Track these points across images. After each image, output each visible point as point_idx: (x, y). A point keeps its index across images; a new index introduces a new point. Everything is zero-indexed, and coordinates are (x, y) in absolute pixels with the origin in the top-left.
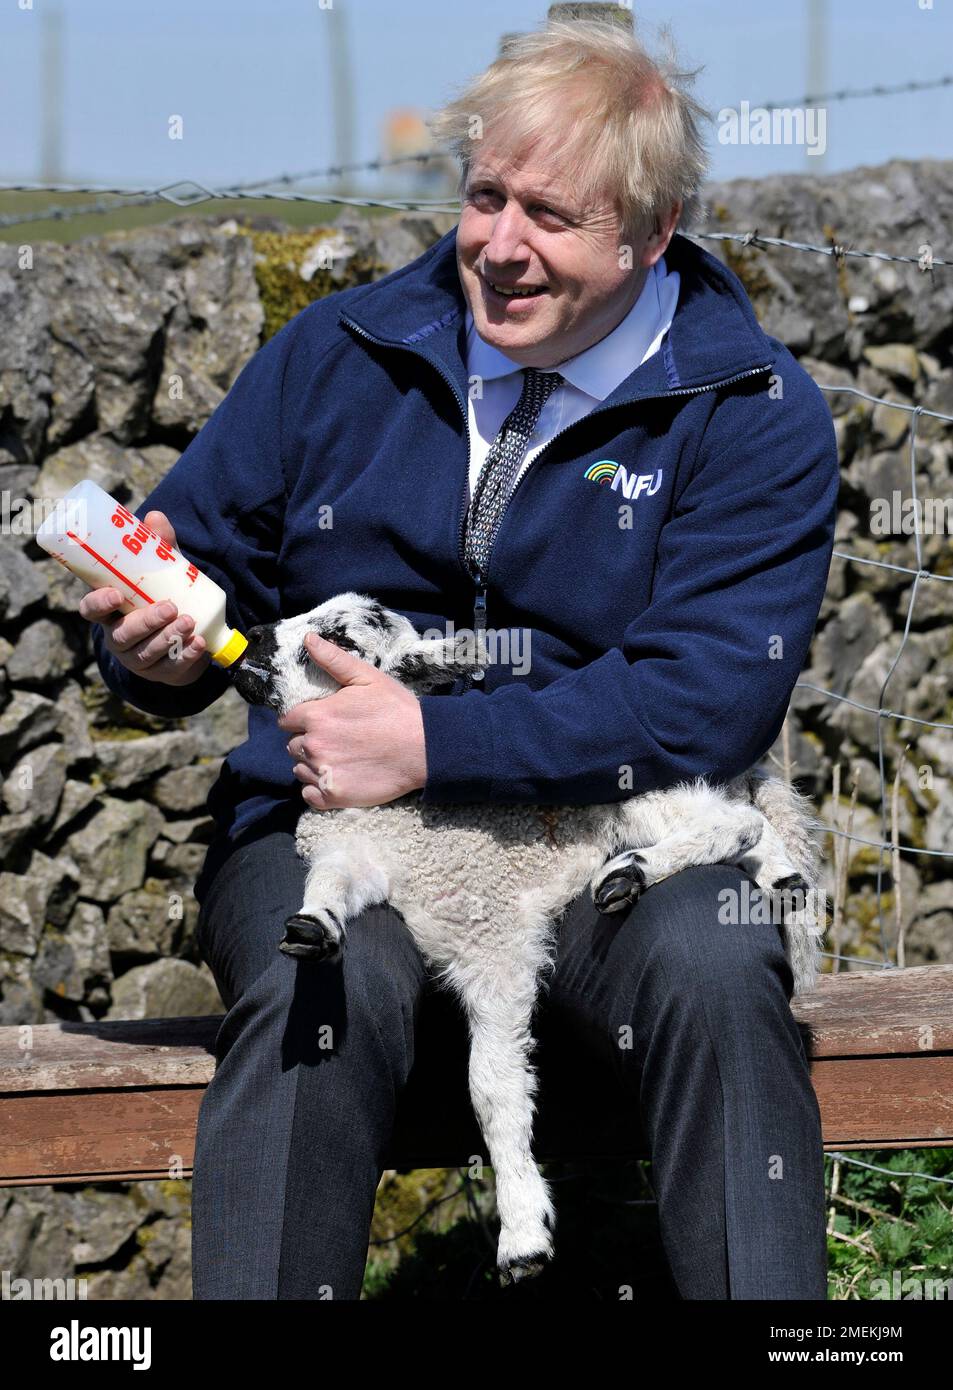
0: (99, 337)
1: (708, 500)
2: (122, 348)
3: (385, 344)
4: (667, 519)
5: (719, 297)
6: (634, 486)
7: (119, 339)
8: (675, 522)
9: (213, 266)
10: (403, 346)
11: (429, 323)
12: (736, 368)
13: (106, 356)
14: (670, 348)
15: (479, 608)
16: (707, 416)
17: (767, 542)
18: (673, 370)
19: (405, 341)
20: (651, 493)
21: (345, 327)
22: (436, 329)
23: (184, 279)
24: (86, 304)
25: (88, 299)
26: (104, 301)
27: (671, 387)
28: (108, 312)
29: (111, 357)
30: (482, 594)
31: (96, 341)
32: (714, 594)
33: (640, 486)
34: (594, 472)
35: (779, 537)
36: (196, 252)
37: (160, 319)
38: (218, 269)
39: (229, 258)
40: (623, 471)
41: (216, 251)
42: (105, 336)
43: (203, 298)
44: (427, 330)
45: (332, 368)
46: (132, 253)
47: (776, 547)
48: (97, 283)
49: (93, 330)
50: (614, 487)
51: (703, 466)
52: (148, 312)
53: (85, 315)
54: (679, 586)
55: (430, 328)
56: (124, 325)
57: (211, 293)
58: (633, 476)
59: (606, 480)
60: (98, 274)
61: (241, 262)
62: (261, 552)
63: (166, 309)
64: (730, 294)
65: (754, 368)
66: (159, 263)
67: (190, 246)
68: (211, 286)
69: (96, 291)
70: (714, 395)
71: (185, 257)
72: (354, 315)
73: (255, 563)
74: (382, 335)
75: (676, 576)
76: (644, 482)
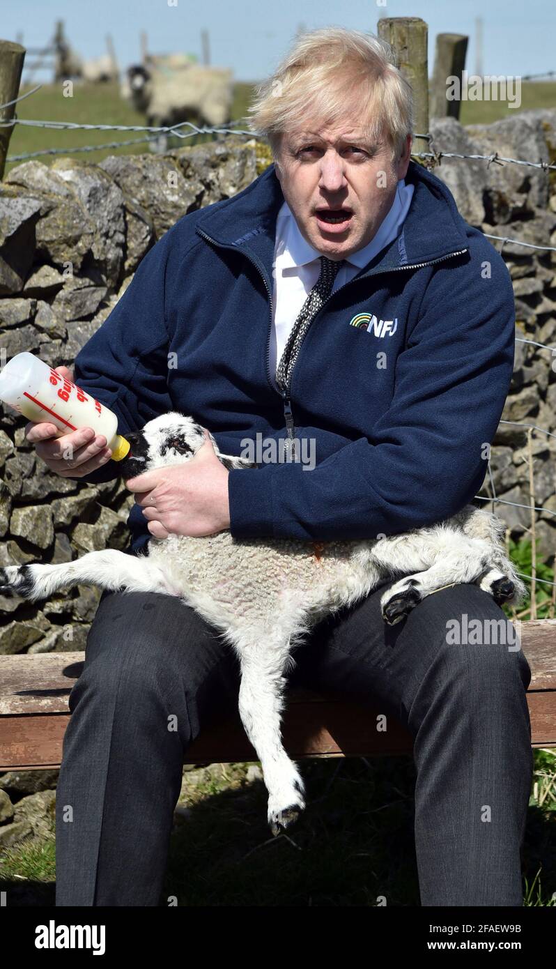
0: (160, 209)
1: (426, 337)
2: (171, 215)
3: (223, 246)
4: (401, 350)
5: (438, 201)
6: (382, 328)
7: (170, 210)
8: (407, 352)
9: (233, 167)
10: (232, 247)
11: (250, 231)
12: (443, 252)
13: (163, 219)
14: (403, 236)
15: (287, 414)
16: (427, 281)
17: (461, 366)
18: (404, 252)
19: (233, 244)
20: (391, 334)
21: (200, 236)
22: (254, 235)
23: (218, 174)
24: (153, 191)
25: (154, 188)
26: (162, 188)
27: (401, 264)
28: (163, 195)
29: (166, 220)
30: (287, 405)
31: (158, 211)
32: (429, 401)
33: (386, 329)
34: (356, 321)
35: (471, 361)
36: (224, 159)
37: (194, 198)
38: (235, 168)
39: (241, 162)
40: (375, 319)
41: (234, 158)
42: (162, 209)
43: (227, 184)
44: (247, 236)
45: (192, 261)
46: (192, 159)
47: (470, 367)
48: (159, 179)
49: (156, 205)
50: (369, 330)
51: (424, 315)
52: (186, 194)
53: (152, 196)
54: (405, 397)
55: (249, 235)
56: (173, 202)
57: (232, 181)
58: (381, 322)
59: (364, 325)
60: (159, 173)
61: (249, 163)
62: (154, 376)
63: (198, 192)
64: (444, 200)
65: (455, 252)
66: (205, 165)
67: (220, 155)
68: (232, 178)
69: (158, 183)
70: (431, 269)
71: (218, 161)
72: (205, 229)
73: (148, 384)
74: (220, 240)
75: (406, 388)
76: (388, 326)
